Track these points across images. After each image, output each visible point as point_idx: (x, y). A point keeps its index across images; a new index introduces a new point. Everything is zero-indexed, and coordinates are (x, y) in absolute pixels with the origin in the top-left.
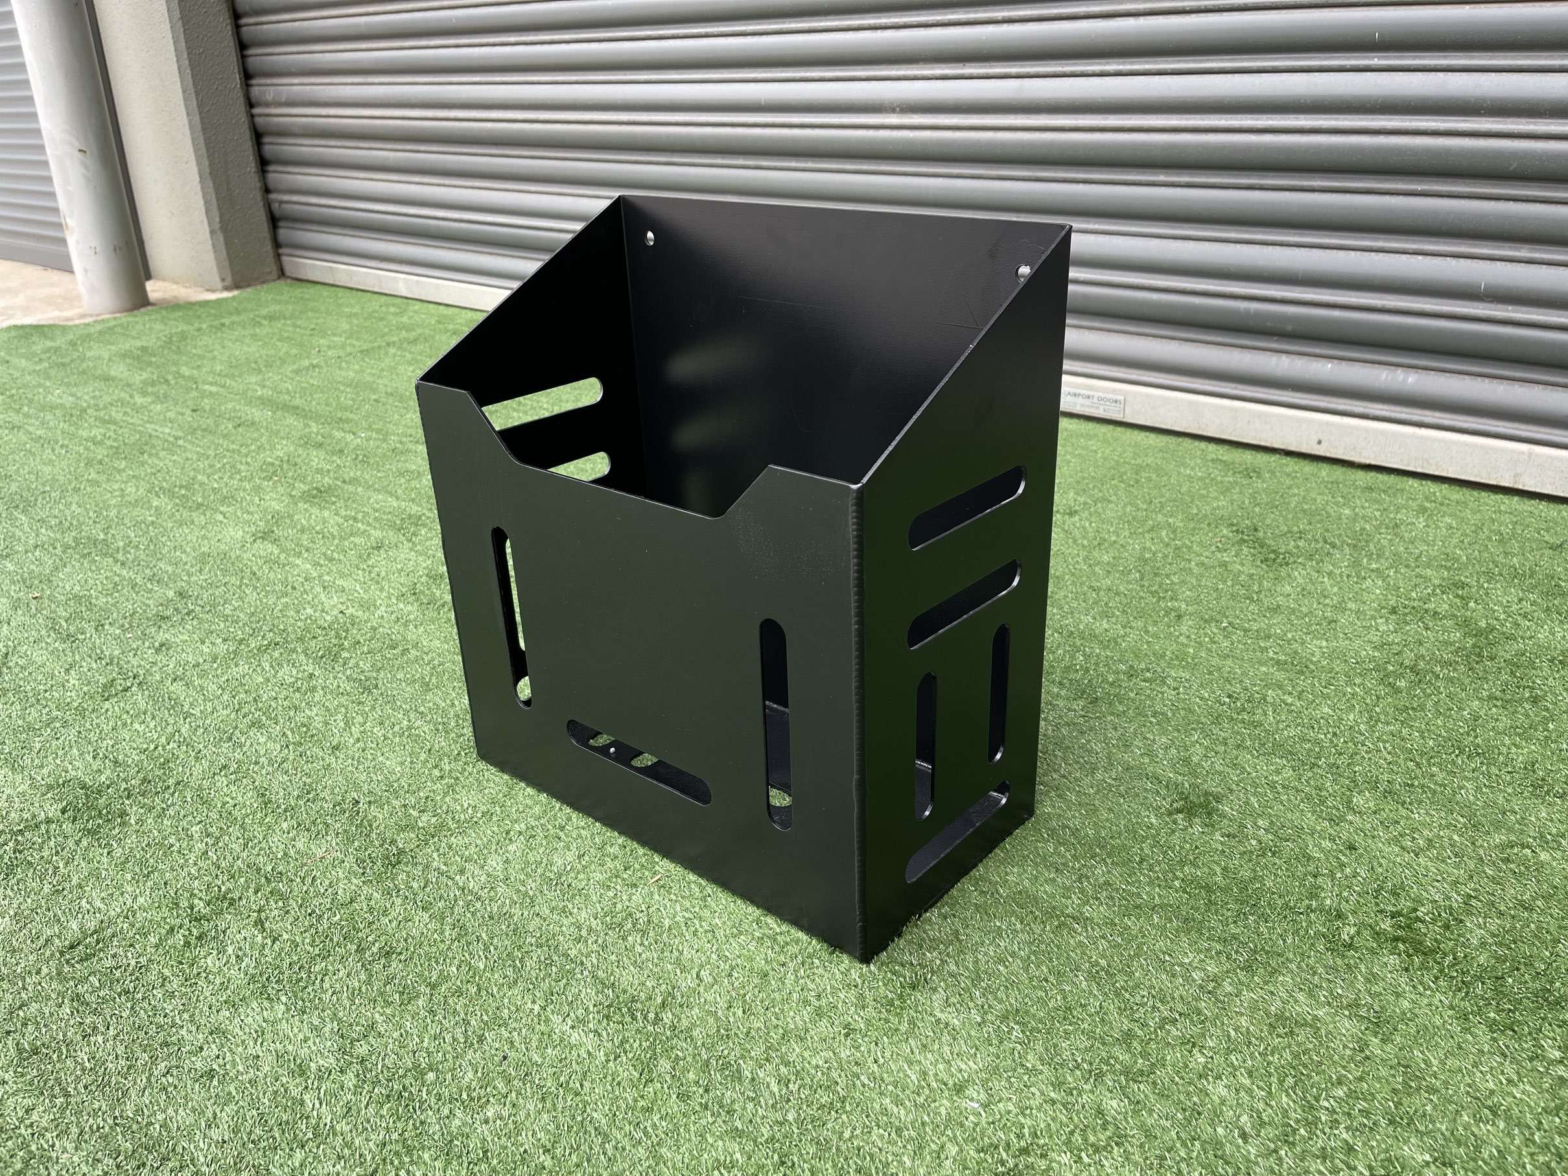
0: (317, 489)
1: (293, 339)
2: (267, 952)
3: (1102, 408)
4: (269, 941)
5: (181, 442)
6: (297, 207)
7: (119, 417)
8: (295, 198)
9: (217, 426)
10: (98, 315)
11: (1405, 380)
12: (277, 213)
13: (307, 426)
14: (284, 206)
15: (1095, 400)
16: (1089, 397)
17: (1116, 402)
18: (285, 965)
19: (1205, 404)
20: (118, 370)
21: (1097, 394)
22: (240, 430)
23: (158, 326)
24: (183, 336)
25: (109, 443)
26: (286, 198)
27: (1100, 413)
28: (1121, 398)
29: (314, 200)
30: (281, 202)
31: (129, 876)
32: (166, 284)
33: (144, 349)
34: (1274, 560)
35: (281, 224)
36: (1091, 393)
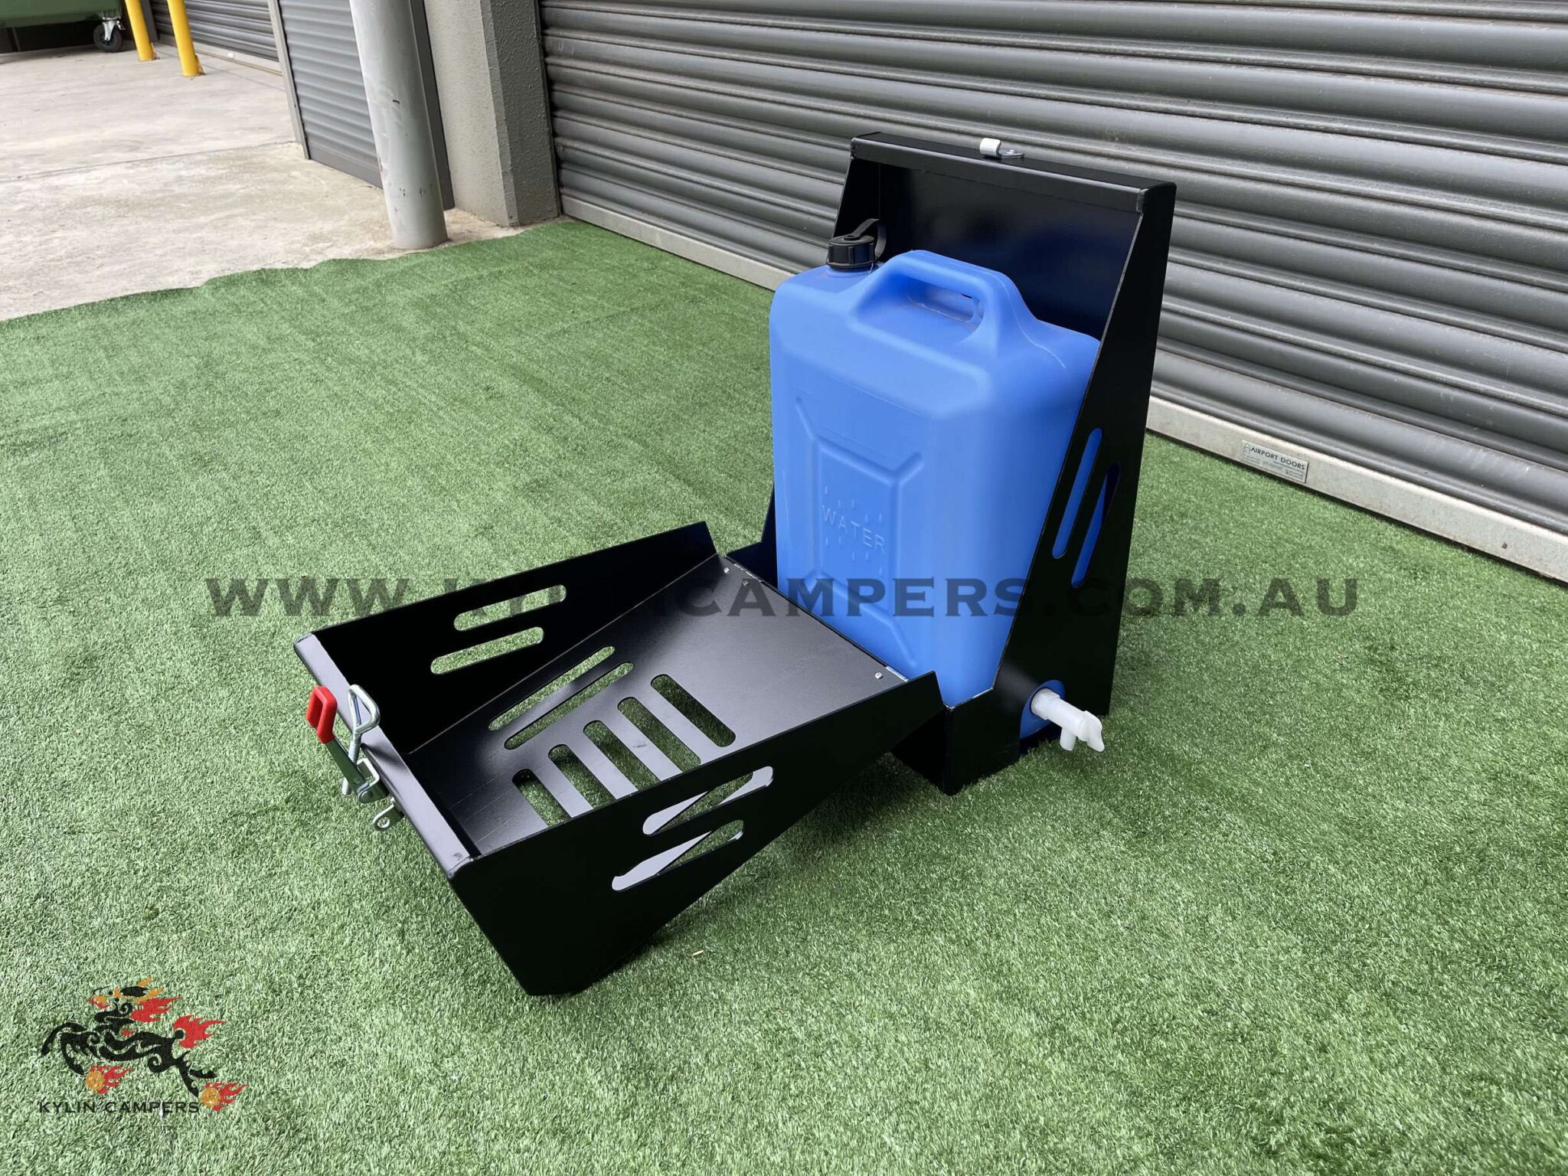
0: (536, 481)
1: (554, 295)
2: (402, 961)
3: (1283, 468)
4: (404, 952)
5: (441, 413)
6: (577, 153)
7: (400, 377)
8: (576, 145)
9: (473, 396)
10: (404, 250)
12: (561, 156)
13: (544, 405)
14: (567, 150)
15: (1278, 460)
17: (1299, 465)
18: (412, 976)
19: (1390, 485)
20: (408, 320)
21: (1281, 455)
22: (491, 403)
23: (450, 269)
24: (467, 284)
25: (387, 408)
26: (569, 143)
27: (1282, 473)
28: (1304, 462)
29: (592, 149)
30: (565, 147)
31: (321, 871)
32: (465, 214)
33: (433, 297)
34: (1396, 690)
35: (564, 166)
36: (1276, 453)
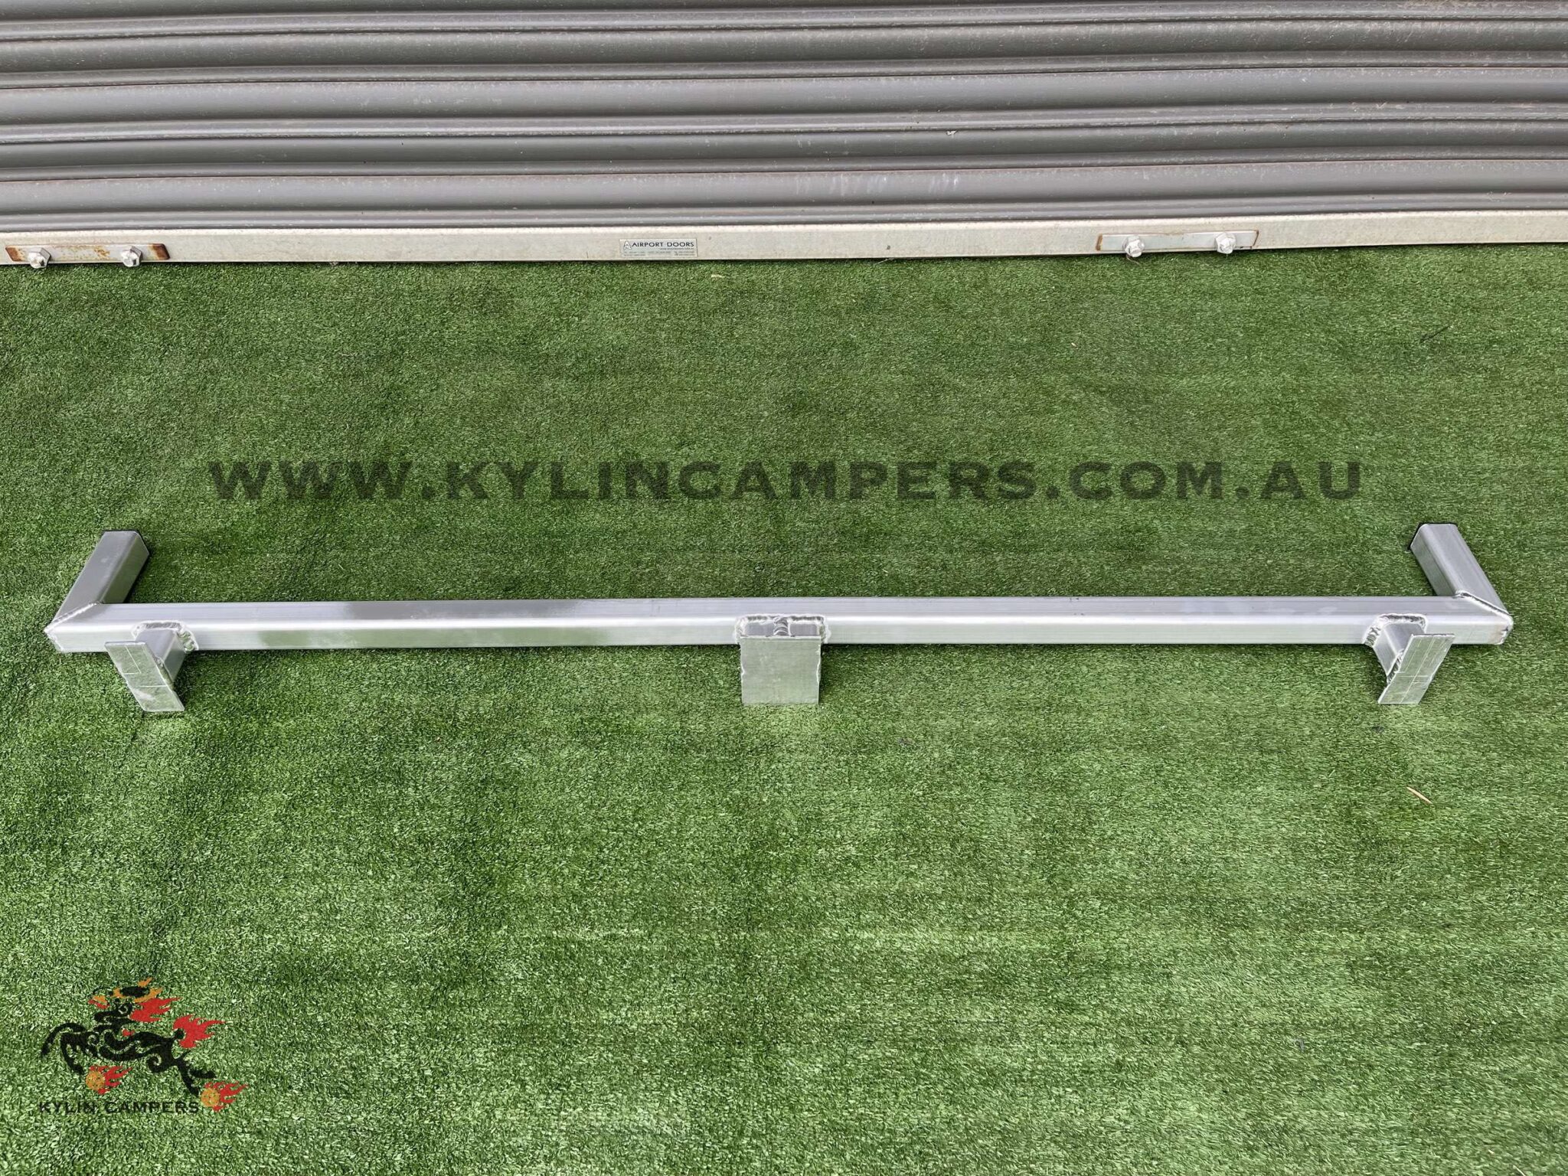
3: (673, 252)
11: (951, 183)
15: (666, 246)
16: (657, 245)
17: (688, 244)
19: (779, 233)
21: (665, 241)
27: (673, 256)
28: (689, 241)
36: (659, 241)
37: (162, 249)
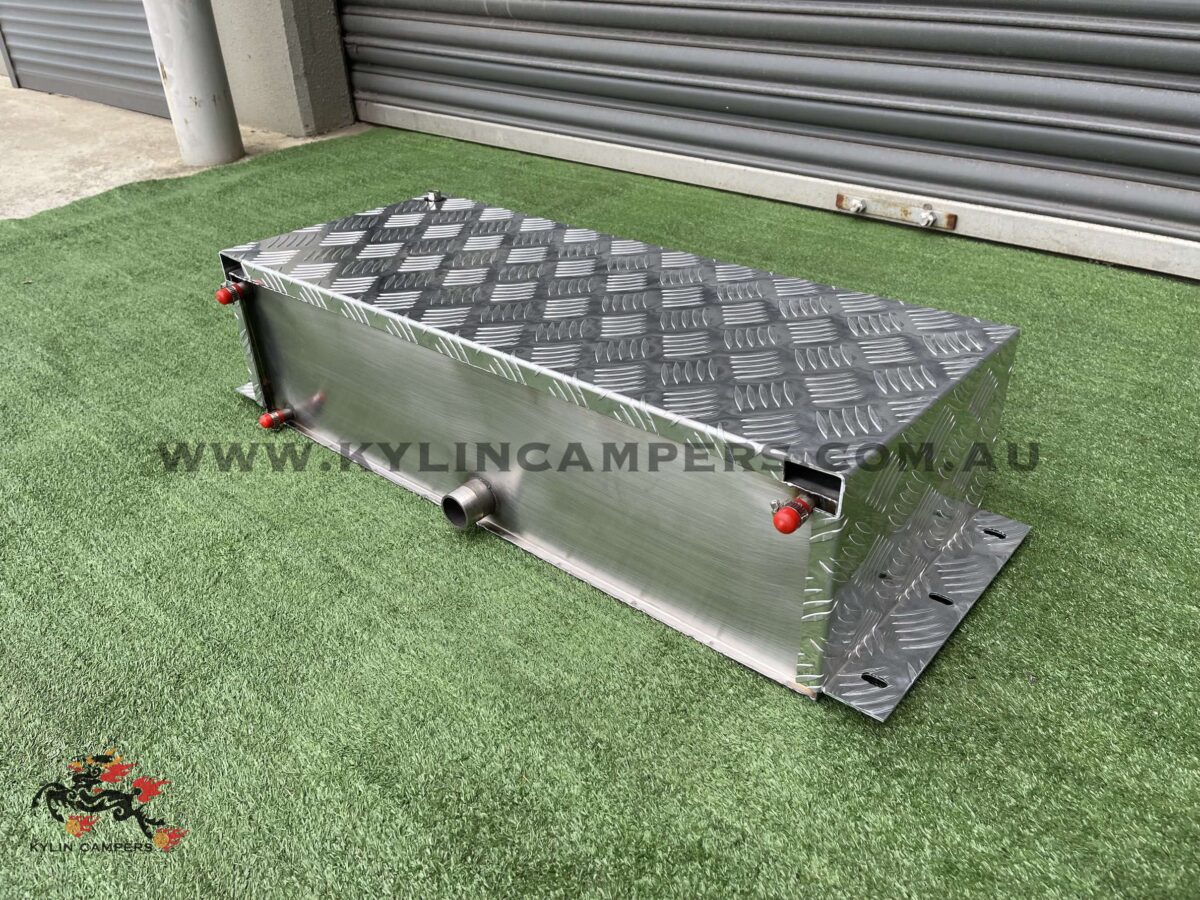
6: (371, 50)
8: (377, 42)
10: (199, 167)
12: (355, 56)
14: (364, 49)
26: (366, 41)
30: (361, 45)
35: (358, 67)
37: (953, 220)
